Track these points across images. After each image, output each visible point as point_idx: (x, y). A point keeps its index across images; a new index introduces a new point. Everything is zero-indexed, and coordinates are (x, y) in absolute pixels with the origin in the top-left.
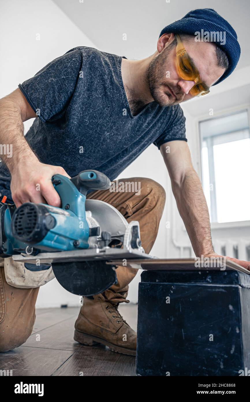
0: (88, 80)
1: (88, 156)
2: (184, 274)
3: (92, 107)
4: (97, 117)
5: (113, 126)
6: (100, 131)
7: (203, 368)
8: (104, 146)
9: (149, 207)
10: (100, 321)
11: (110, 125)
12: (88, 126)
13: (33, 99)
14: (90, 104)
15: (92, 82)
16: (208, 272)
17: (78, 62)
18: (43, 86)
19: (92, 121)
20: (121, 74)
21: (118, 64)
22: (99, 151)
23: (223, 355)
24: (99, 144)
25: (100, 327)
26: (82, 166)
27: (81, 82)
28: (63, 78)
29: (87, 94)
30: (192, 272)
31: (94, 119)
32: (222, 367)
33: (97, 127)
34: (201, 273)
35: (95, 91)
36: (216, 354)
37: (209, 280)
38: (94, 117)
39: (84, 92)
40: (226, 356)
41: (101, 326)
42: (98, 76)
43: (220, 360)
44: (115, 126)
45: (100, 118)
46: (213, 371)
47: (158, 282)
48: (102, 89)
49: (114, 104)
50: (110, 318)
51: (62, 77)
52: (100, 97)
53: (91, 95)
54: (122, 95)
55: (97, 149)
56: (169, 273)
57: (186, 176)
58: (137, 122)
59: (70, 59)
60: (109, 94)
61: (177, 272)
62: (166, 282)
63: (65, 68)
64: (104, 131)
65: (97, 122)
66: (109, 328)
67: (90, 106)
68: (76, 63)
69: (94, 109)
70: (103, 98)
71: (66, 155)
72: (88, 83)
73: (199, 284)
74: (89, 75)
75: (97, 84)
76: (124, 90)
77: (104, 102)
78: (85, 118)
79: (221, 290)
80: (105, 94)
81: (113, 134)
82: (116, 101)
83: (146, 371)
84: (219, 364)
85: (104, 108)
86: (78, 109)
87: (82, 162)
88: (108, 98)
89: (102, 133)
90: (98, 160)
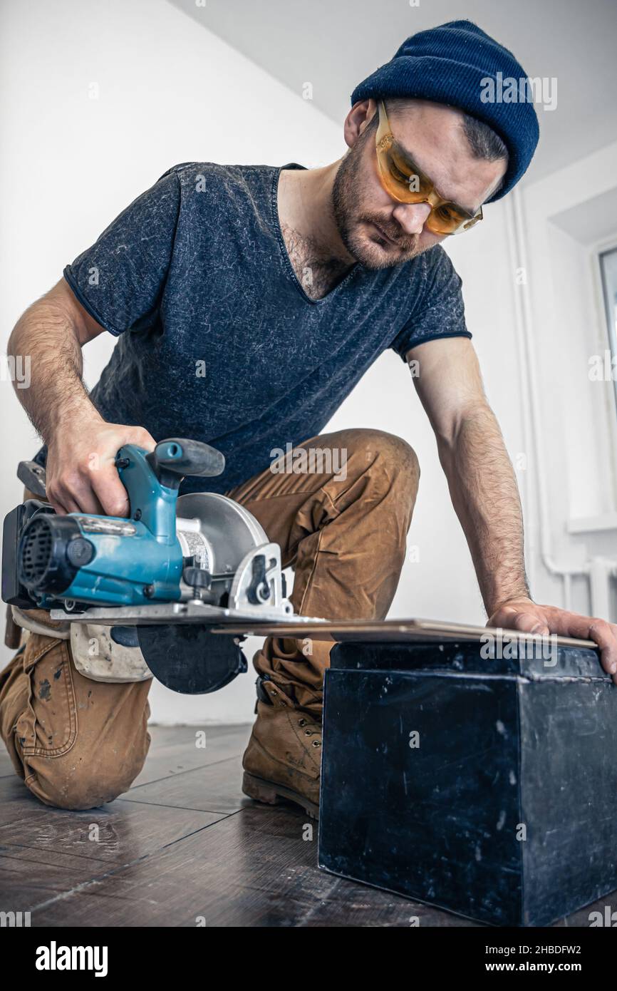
0: (198, 236)
1: (224, 398)
2: (410, 650)
3: (215, 295)
4: (228, 313)
5: (267, 328)
6: (239, 343)
7: (443, 858)
8: (257, 373)
9: (375, 496)
10: (287, 753)
11: (262, 327)
12: (210, 335)
13: (88, 293)
14: (210, 288)
15: (208, 240)
16: (457, 646)
17: (173, 200)
18: (106, 264)
19: (219, 324)
20: (277, 210)
21: (271, 187)
22: (246, 385)
23: (481, 831)
24: (242, 370)
25: (287, 766)
26: (216, 421)
27: (181, 244)
28: (145, 241)
29: (200, 266)
30: (425, 647)
31: (221, 319)
32: (479, 858)
33: (232, 334)
34: (444, 649)
35: (216, 259)
36: (467, 829)
37: (458, 664)
38: (223, 314)
39: (193, 263)
40: (487, 835)
41: (288, 764)
42: (221, 224)
43: (476, 842)
44: (273, 328)
45: (234, 316)
46: (461, 865)
47: (360, 669)
48: (233, 251)
49: (263, 281)
50: (308, 747)
51: (143, 239)
52: (231, 270)
53: (209, 268)
54: (278, 258)
55: (242, 381)
56: (381, 647)
57: (463, 421)
58: (334, 311)
59: (156, 198)
60: (249, 258)
61: (397, 647)
62: (375, 668)
63: (147, 218)
64: (250, 341)
65: (229, 324)
66: (304, 767)
67: (209, 291)
68: (169, 205)
69: (220, 297)
70: (236, 271)
71: (176, 401)
72: (200, 244)
73: (438, 673)
74: (200, 225)
75: (219, 243)
76: (284, 245)
77: (240, 279)
78: (202, 320)
79: (482, 687)
80: (242, 262)
81: (272, 345)
82: (267, 273)
83: (336, 859)
84: (474, 852)
85: (242, 292)
86: (184, 303)
87: (214, 413)
88: (247, 268)
89: (245, 347)
90: (249, 406)
